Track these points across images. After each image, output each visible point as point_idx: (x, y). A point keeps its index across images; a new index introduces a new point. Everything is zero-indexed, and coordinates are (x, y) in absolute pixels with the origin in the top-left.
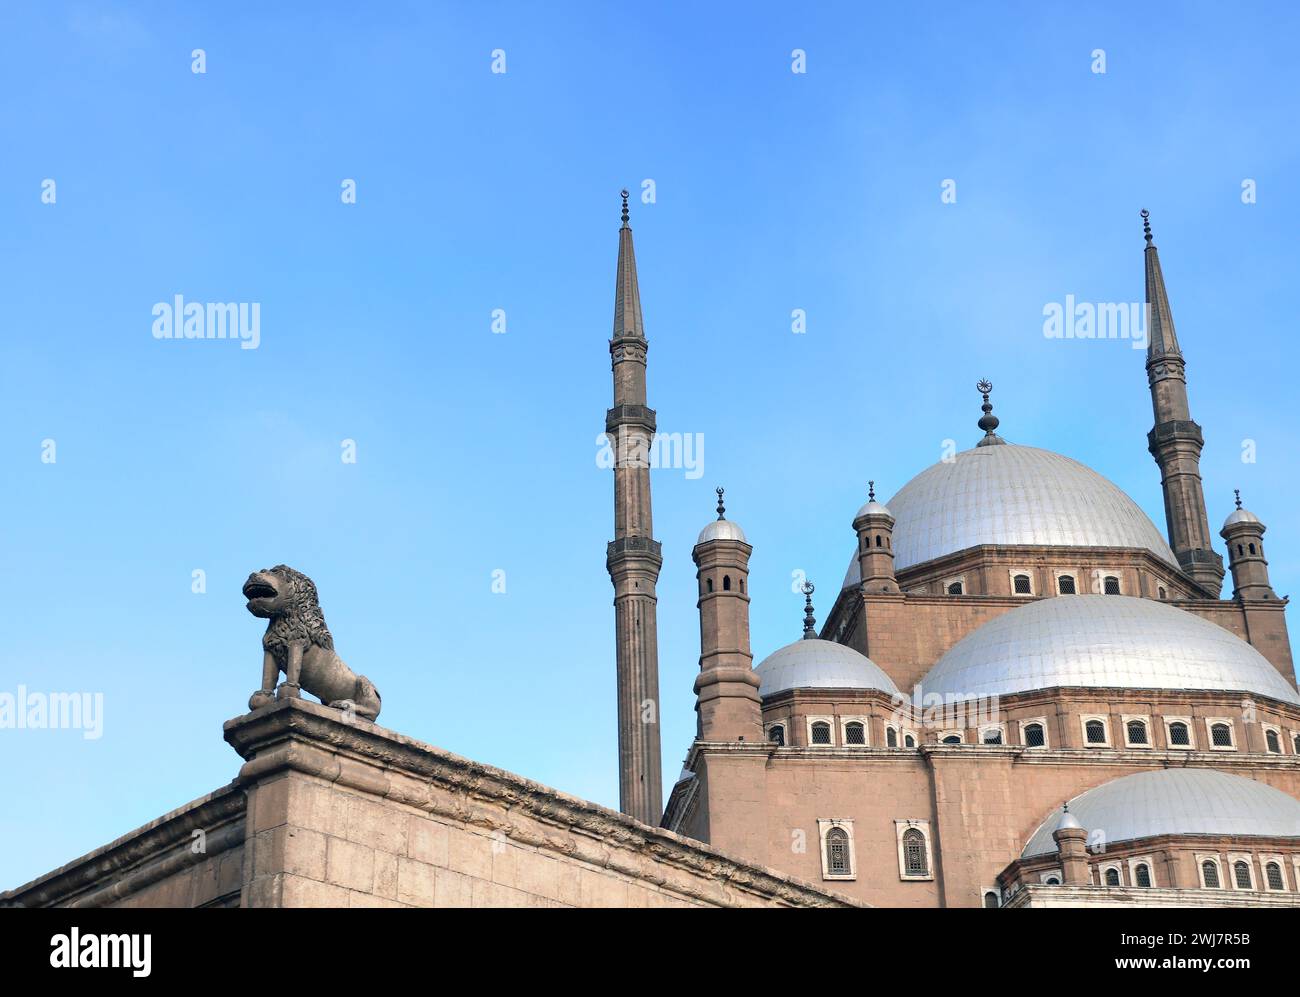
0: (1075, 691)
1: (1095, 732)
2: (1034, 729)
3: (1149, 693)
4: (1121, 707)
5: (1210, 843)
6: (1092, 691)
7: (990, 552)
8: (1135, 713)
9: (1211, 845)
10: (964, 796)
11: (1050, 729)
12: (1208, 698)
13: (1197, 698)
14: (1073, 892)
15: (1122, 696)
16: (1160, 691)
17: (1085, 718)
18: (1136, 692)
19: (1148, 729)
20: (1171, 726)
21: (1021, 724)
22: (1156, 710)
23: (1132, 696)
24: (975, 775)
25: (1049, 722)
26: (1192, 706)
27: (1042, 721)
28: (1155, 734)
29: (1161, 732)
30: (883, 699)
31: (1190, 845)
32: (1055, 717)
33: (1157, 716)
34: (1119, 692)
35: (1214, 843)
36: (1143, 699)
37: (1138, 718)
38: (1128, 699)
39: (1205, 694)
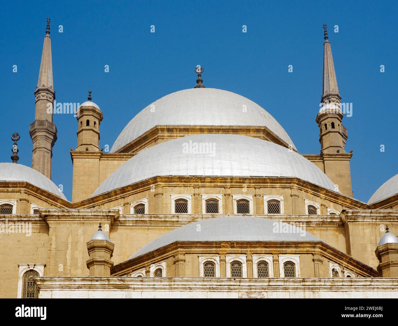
0: (169, 179)
1: (181, 206)
2: (140, 207)
3: (224, 179)
4: (203, 190)
5: (212, 247)
6: (181, 179)
7: (163, 130)
8: (212, 193)
9: (214, 249)
10: (70, 246)
11: (149, 206)
12: (267, 183)
13: (259, 183)
14: (77, 283)
15: (204, 182)
16: (232, 178)
17: (175, 196)
18: (214, 179)
19: (221, 204)
20: (238, 201)
21: (132, 204)
22: (229, 191)
23: (211, 182)
24: (80, 231)
25: (149, 202)
26: (255, 188)
27: (145, 201)
28: (226, 207)
29: (230, 206)
30: (31, 190)
31: (197, 249)
32: (154, 198)
33: (229, 195)
34: (202, 179)
35: (216, 247)
36: (219, 184)
37: (214, 196)
38: (208, 184)
39: (265, 179)
